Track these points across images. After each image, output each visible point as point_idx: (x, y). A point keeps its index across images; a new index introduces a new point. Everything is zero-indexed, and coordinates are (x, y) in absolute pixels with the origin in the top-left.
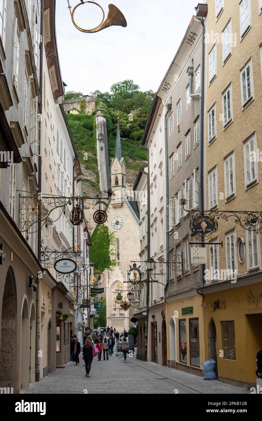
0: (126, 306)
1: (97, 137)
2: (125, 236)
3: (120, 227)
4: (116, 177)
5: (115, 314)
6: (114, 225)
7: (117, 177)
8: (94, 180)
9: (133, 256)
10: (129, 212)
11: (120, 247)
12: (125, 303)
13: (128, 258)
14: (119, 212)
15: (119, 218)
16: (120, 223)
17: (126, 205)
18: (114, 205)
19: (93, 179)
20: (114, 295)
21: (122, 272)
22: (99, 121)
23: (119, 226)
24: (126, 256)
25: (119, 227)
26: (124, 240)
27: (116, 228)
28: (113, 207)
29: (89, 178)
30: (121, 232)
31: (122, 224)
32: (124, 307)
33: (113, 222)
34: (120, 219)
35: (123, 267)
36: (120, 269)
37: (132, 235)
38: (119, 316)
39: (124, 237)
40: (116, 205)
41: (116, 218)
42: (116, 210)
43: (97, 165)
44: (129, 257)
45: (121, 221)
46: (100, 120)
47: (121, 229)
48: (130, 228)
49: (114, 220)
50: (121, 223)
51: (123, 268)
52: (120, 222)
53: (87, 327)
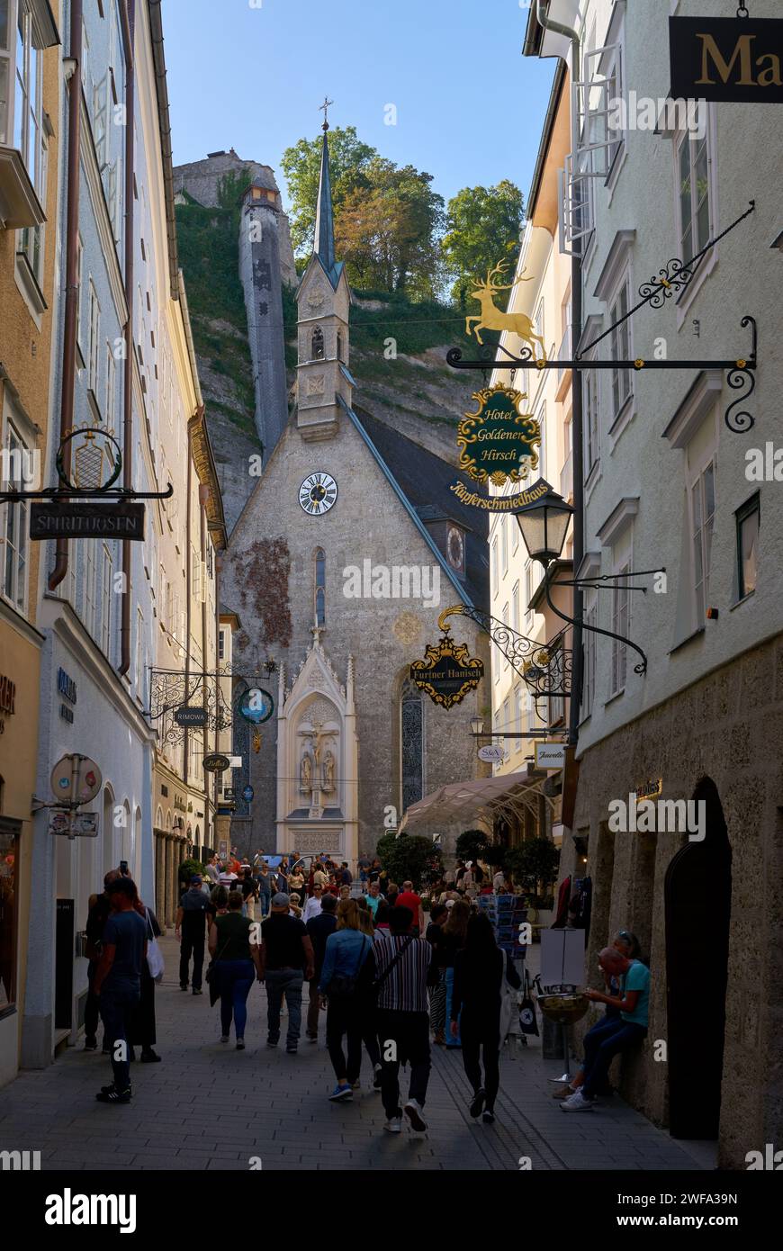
0: (451, 673)
1: (252, 273)
2: (344, 538)
3: (329, 505)
4: (316, 332)
5: (308, 810)
6: (306, 503)
7: (318, 332)
8: (239, 407)
9: (375, 607)
10: (360, 454)
11: (328, 578)
12: (447, 652)
13: (356, 617)
14: (326, 455)
15: (323, 476)
16: (329, 492)
17: (350, 428)
18: (309, 430)
19: (234, 401)
20: (303, 745)
21: (332, 666)
23: (325, 502)
24: (347, 609)
25: (324, 506)
26: (342, 552)
27: (314, 513)
28: (305, 436)
29: (223, 400)
30: (330, 524)
31: (334, 496)
32: (433, 681)
33: (303, 491)
34: (329, 479)
35: (339, 645)
36: (327, 654)
37: (371, 535)
38: (320, 815)
39: (342, 541)
40: (316, 429)
41: (313, 477)
42: (313, 449)
43: (249, 359)
44: (361, 613)
45: (333, 487)
47: (332, 514)
48: (364, 509)
49: (306, 483)
50: (333, 492)
51: (336, 651)
52: (329, 489)
53: (202, 844)
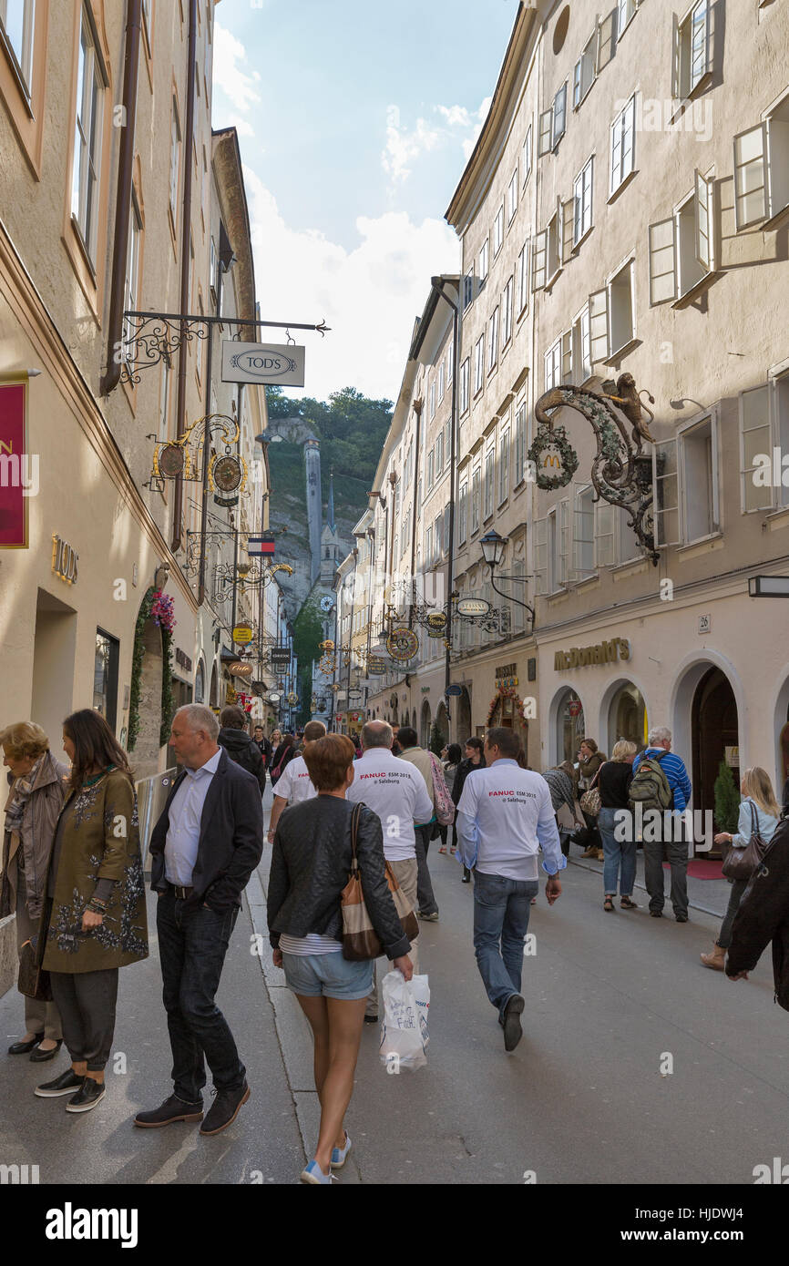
1: (308, 478)
8: (302, 535)
19: (300, 533)
22: (310, 455)
29: (295, 533)
43: (307, 514)
46: (312, 454)
